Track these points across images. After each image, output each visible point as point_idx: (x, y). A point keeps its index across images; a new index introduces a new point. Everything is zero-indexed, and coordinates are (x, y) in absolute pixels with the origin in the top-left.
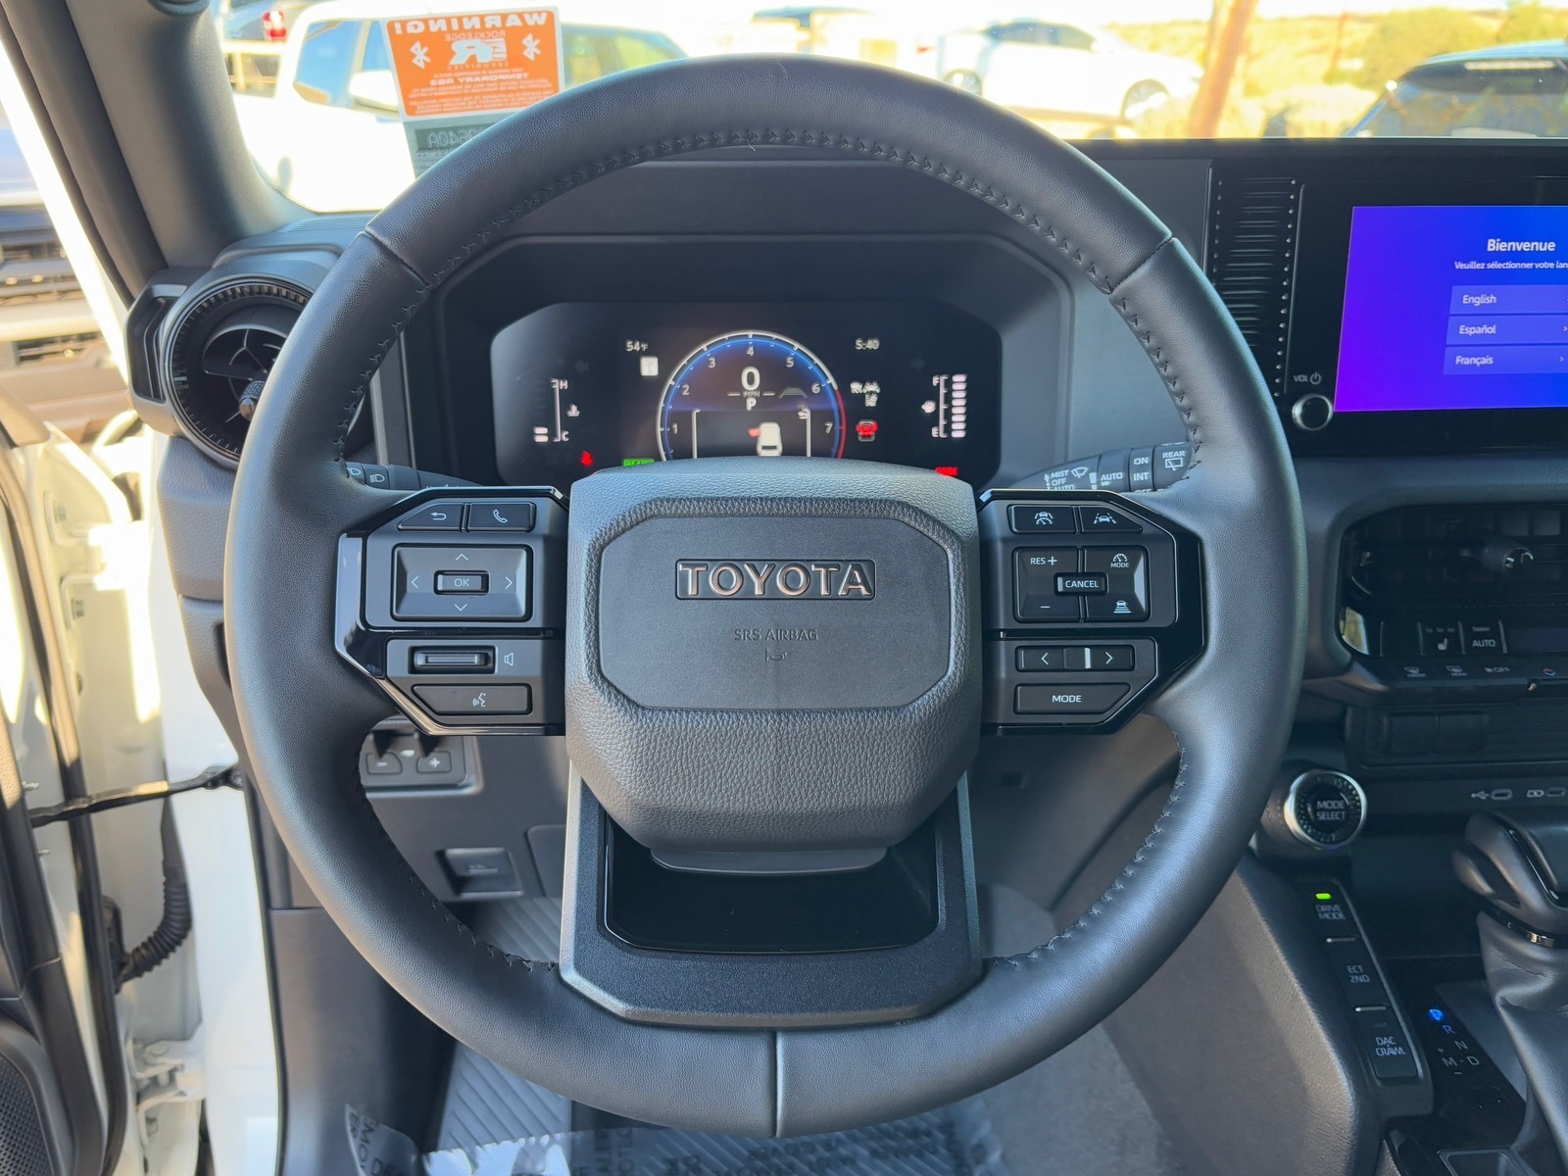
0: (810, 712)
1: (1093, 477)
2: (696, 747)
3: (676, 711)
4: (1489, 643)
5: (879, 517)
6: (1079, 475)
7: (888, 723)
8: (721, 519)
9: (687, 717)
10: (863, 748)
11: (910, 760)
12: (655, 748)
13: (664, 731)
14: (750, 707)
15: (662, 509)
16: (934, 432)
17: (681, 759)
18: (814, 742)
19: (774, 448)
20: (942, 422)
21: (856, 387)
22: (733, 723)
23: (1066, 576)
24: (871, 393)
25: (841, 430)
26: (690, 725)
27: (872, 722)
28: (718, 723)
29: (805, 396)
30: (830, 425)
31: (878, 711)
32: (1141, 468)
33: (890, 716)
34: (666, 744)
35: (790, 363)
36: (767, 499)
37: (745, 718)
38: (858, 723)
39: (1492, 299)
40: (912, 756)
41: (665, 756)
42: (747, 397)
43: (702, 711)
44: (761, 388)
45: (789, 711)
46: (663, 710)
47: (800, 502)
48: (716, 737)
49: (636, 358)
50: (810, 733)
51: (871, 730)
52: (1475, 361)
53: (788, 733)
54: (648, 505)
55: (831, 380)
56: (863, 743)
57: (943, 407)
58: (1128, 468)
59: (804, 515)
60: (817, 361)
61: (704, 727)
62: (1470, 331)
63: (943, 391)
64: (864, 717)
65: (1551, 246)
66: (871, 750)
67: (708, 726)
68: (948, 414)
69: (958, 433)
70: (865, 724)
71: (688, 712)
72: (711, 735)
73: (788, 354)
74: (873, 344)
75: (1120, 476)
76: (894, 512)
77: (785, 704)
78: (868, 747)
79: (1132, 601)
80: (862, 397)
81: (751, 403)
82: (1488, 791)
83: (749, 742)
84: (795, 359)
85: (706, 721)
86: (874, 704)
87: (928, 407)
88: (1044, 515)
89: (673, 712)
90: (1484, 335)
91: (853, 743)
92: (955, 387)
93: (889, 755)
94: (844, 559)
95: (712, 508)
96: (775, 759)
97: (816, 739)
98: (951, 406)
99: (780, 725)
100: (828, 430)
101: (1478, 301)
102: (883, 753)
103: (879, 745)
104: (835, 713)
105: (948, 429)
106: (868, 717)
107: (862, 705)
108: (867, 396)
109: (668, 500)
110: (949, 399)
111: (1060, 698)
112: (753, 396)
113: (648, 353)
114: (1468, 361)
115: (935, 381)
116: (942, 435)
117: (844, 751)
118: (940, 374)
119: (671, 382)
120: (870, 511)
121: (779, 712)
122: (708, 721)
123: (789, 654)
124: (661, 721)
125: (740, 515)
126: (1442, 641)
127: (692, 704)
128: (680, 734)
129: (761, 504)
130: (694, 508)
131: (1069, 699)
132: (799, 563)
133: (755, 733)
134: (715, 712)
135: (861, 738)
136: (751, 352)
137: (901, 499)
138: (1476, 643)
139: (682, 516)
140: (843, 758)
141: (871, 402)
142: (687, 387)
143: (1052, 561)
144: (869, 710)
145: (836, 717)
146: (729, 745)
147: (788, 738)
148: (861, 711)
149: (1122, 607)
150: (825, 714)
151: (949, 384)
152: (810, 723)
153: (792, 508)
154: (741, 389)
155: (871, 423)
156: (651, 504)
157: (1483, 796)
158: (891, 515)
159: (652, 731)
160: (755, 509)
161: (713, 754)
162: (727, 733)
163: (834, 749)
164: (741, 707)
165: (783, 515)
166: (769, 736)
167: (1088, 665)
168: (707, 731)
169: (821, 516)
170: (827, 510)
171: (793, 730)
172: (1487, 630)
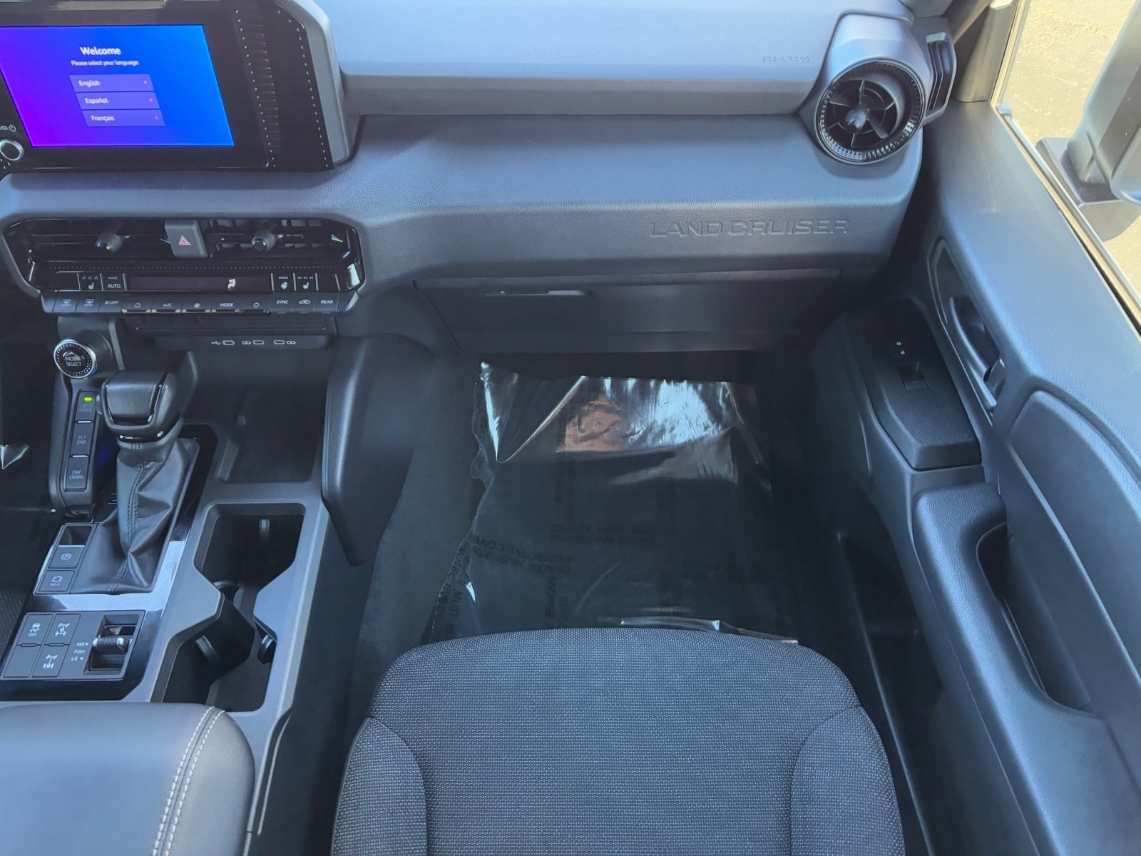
4: (116, 286)
39: (96, 83)
52: (104, 118)
62: (92, 101)
65: (117, 51)
82: (220, 340)
90: (101, 104)
101: (90, 84)
114: (99, 119)
126: (91, 285)
138: (109, 286)
157: (217, 343)
172: (116, 278)
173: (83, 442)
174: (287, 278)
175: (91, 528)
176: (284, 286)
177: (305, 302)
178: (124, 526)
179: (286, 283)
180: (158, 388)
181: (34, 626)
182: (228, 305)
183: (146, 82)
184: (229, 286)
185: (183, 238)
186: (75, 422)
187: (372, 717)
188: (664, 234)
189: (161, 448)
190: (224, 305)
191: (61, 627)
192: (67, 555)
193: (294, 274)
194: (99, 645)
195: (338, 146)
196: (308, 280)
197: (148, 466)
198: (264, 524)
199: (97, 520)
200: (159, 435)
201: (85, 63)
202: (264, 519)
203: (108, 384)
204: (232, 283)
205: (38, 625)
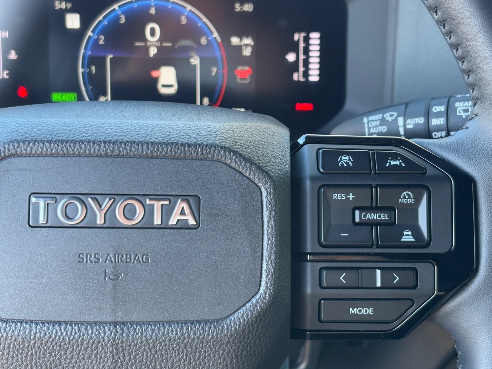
0: (142, 324)
1: (401, 120)
2: (44, 354)
3: (27, 323)
5: (205, 159)
6: (390, 119)
7: (208, 334)
8: (69, 159)
9: (36, 327)
10: (187, 355)
11: (227, 365)
12: (8, 354)
13: (15, 340)
14: (90, 320)
15: (19, 150)
16: (296, 77)
17: (31, 363)
18: (144, 350)
19: (171, 86)
20: (301, 69)
21: (235, 40)
22: (75, 333)
23: (362, 209)
24: (247, 45)
25: (223, 74)
26: (38, 335)
27: (195, 333)
28: (62, 334)
29: (196, 46)
30: (214, 70)
31: (200, 323)
32: (438, 115)
33: (210, 328)
34: (18, 350)
35: (184, 21)
36: (110, 142)
37: (86, 329)
38: (182, 334)
40: (229, 361)
41: (17, 361)
42: (150, 46)
43: (49, 323)
44: (161, 40)
45: (124, 323)
46: (15, 322)
47: (138, 145)
48: (60, 346)
49: (62, 14)
50: (141, 342)
51: (194, 340)
53: (122, 342)
54: (7, 146)
55: (216, 35)
56: (187, 350)
57: (302, 57)
58: (428, 115)
59: (141, 157)
60: (205, 19)
61: (50, 337)
63: (302, 45)
64: (187, 329)
66: (194, 356)
67: (53, 336)
68: (306, 63)
69: (314, 77)
70: (189, 335)
71: (37, 324)
72: (56, 343)
73: (181, 14)
74: (248, 7)
75: (421, 120)
76: (218, 155)
77: (121, 317)
78: (191, 353)
79: (416, 231)
80: (239, 48)
81: (153, 51)
83: (89, 350)
84: (188, 18)
85: (52, 332)
86: (197, 317)
87: (291, 57)
88: (345, 158)
89: (24, 324)
91: (178, 350)
92: (311, 42)
93: (209, 361)
94: (174, 194)
95: (62, 150)
96: (112, 364)
97: (147, 347)
98: (308, 57)
99: (116, 335)
100: (214, 74)
102: (204, 359)
103: (200, 352)
104: (163, 325)
105: (306, 74)
106: (191, 329)
107: (187, 318)
108: (244, 48)
109: (24, 142)
110: (307, 51)
111: (356, 311)
112: (155, 46)
113: (72, 11)
115: (296, 37)
116: (302, 79)
117: (171, 357)
118: (300, 31)
119: (90, 33)
120: (197, 154)
121: (115, 324)
122: (54, 332)
123: (125, 274)
124: (13, 331)
125: (87, 156)
127: (39, 317)
128: (29, 342)
129: (104, 147)
130: (46, 149)
131: (363, 311)
132: (136, 197)
133: (94, 342)
134: (60, 323)
135: (185, 347)
136: (153, 11)
137: (223, 144)
139: (36, 155)
140: (170, 363)
141: (247, 52)
142: (102, 37)
143: (351, 196)
144: (192, 323)
145: (164, 329)
146: (72, 352)
147: (122, 346)
148: (186, 323)
149: (407, 236)
150: (155, 326)
151: (307, 40)
152: (142, 334)
153: (131, 150)
154: (144, 39)
155: (247, 68)
156: (9, 145)
158: (216, 158)
159: (6, 340)
160: (99, 151)
161: (59, 359)
162: (70, 343)
163: (162, 355)
164: (82, 320)
165: (123, 156)
166: (106, 345)
167: (379, 284)
168: (53, 340)
169: (156, 158)
170: (161, 153)
171: (127, 340)
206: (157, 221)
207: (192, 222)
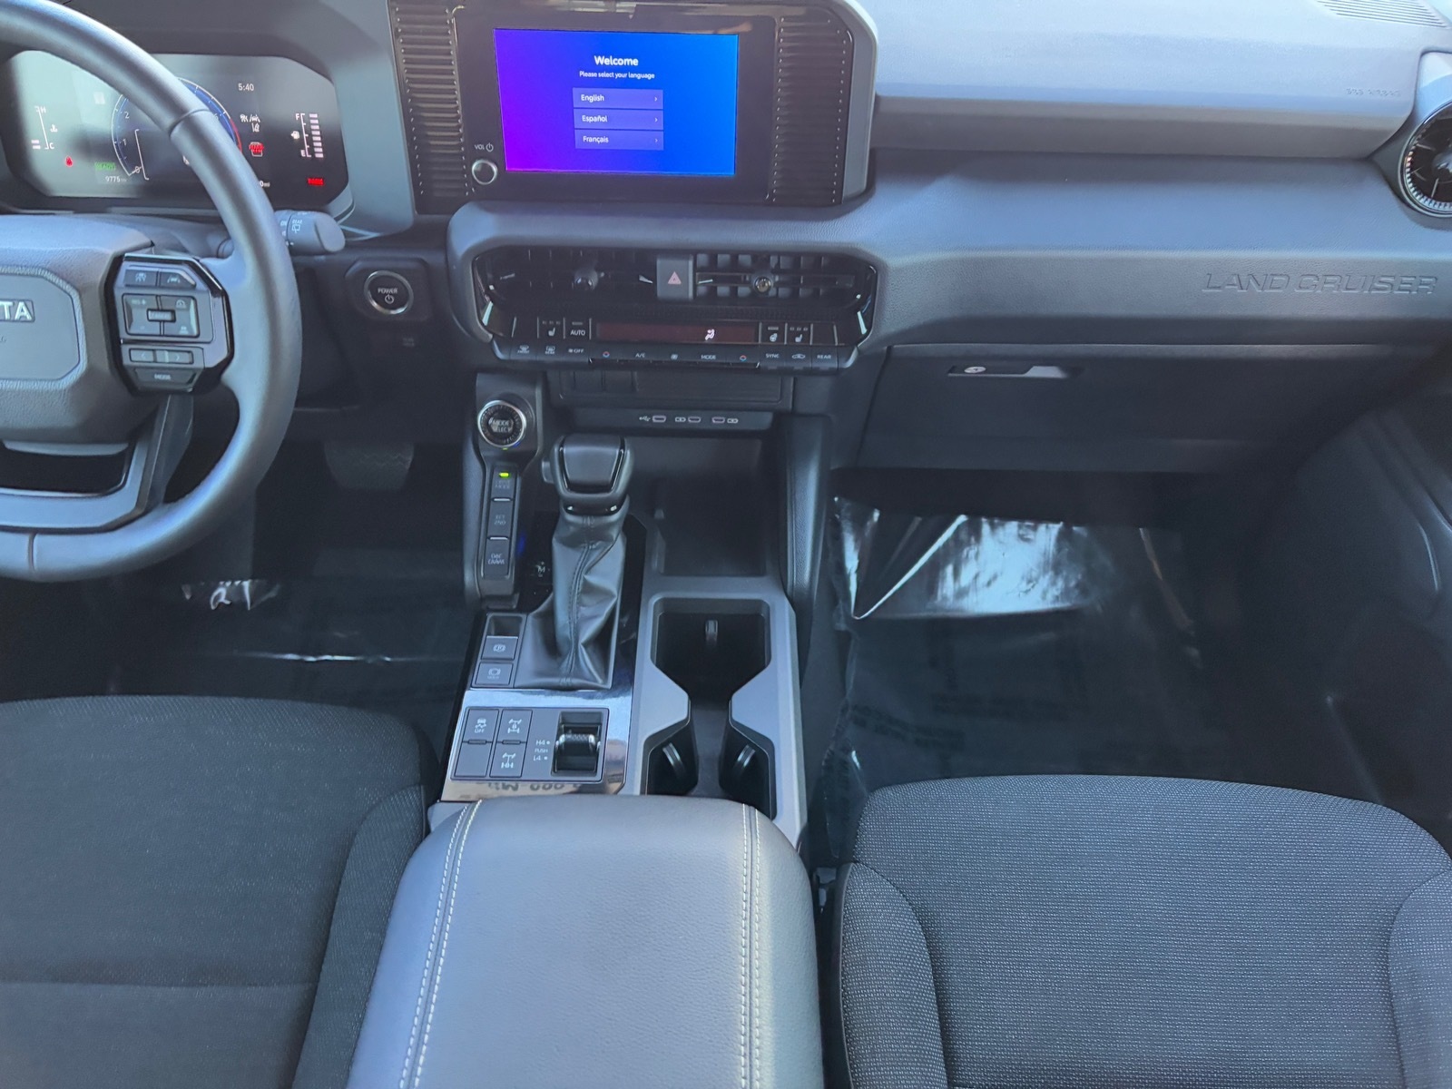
4: (581, 332)
7: (52, 388)
16: (302, 153)
21: (244, 118)
23: (152, 310)
24: (255, 123)
39: (600, 98)
52: (597, 140)
55: (225, 112)
57: (305, 135)
60: (213, 97)
62: (590, 119)
63: (303, 124)
65: (635, 62)
68: (310, 142)
69: (320, 154)
74: (250, 87)
79: (189, 328)
80: (249, 125)
82: (650, 416)
87: (296, 135)
88: (141, 275)
90: (599, 122)
92: (311, 121)
94: (15, 298)
98: (311, 135)
101: (592, 99)
105: (312, 151)
108: (252, 124)
110: (309, 130)
111: (159, 377)
113: (97, 89)
114: (591, 140)
115: (297, 116)
116: (309, 156)
118: (300, 112)
119: (116, 108)
126: (552, 330)
131: (164, 377)
138: (573, 332)
141: (256, 129)
142: (127, 113)
149: (184, 331)
151: (308, 119)
155: (258, 143)
157: (646, 419)
172: (581, 324)
173: (501, 523)
174: (777, 329)
175: (520, 620)
176: (773, 338)
177: (799, 356)
178: (562, 617)
179: (775, 335)
180: (620, 454)
181: (479, 721)
182: (710, 357)
183: (657, 98)
184: (707, 338)
185: (675, 275)
186: (490, 500)
187: (856, 862)
188: (1219, 288)
189: (611, 525)
190: (705, 357)
191: (512, 724)
192: (500, 647)
193: (786, 325)
194: (566, 744)
195: (855, 178)
196: (802, 332)
197: (594, 547)
198: (712, 628)
199: (528, 611)
200: (613, 509)
201: (594, 75)
202: (712, 619)
203: (562, 446)
204: (711, 334)
205: (484, 721)
206: (7, 316)
207: (29, 317)
